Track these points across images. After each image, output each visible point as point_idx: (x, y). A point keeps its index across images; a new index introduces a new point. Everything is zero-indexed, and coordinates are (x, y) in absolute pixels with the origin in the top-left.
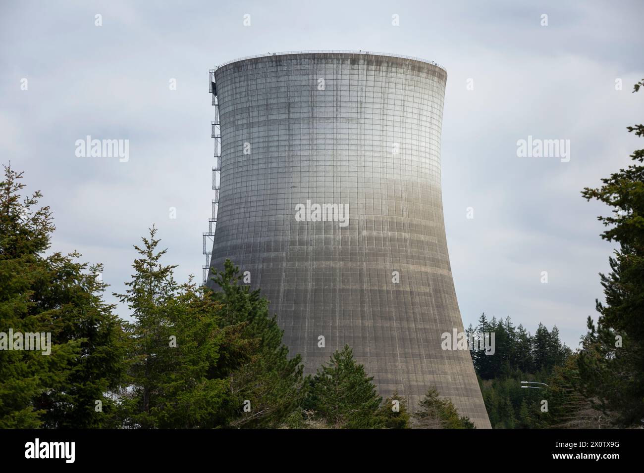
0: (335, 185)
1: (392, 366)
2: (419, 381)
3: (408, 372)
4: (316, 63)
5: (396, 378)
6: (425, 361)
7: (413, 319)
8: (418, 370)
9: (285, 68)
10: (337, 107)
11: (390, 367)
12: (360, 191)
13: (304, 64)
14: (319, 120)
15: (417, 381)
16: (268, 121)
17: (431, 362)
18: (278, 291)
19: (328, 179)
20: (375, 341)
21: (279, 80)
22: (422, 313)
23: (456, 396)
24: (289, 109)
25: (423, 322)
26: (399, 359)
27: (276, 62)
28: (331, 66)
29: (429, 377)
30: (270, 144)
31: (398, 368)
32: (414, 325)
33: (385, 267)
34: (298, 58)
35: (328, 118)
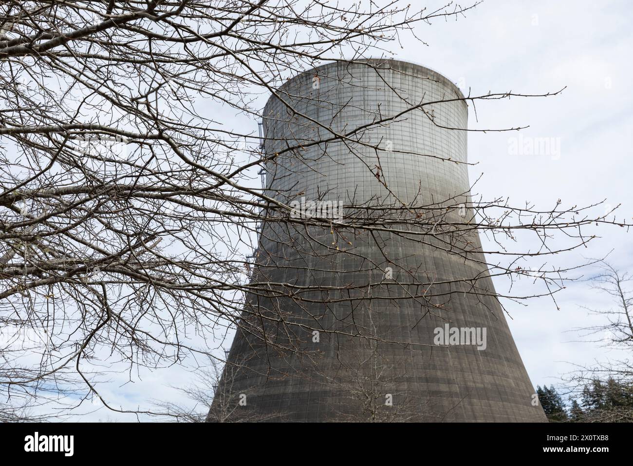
0: (365, 175)
1: (441, 362)
2: (477, 383)
3: (462, 370)
4: (343, 69)
5: (447, 377)
6: (481, 359)
7: (461, 311)
8: (474, 369)
10: (364, 105)
11: (439, 362)
12: (392, 179)
13: (332, 72)
14: (347, 119)
15: (474, 382)
17: (488, 361)
19: (357, 170)
20: (418, 331)
22: (470, 306)
23: (524, 405)
24: (318, 113)
25: (473, 315)
26: (449, 353)
28: (357, 70)
29: (488, 379)
31: (449, 365)
32: (462, 317)
33: (424, 254)
34: (326, 68)
35: (356, 116)
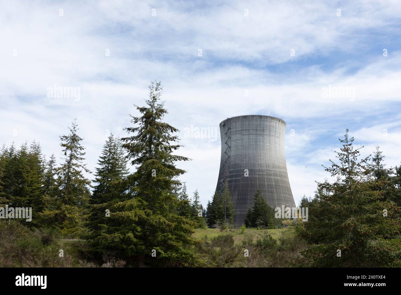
9: (263, 119)
14: (272, 136)
16: (256, 134)
18: (265, 184)
21: (261, 122)
24: (263, 131)
27: (260, 117)
30: (257, 141)
